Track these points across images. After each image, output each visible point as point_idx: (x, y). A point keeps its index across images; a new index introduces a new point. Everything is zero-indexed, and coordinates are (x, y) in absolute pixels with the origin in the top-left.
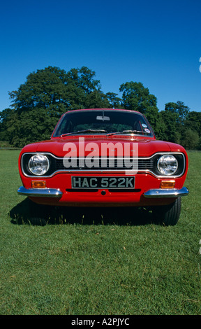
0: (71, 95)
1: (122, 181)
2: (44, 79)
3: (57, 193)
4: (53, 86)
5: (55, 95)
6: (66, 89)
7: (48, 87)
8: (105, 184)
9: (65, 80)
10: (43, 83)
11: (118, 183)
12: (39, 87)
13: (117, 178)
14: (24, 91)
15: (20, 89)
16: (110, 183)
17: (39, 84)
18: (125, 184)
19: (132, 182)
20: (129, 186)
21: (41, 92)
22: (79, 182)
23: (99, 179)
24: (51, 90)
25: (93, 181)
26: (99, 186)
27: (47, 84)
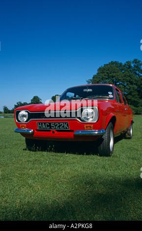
0: (127, 79)
1: (62, 125)
2: (108, 70)
3: (31, 132)
4: (114, 74)
5: (116, 80)
6: (123, 75)
7: (111, 75)
8: (53, 127)
9: (122, 70)
10: (107, 73)
11: (59, 126)
12: (105, 75)
13: (59, 123)
14: (96, 79)
15: (93, 78)
16: (56, 126)
17: (105, 74)
18: (63, 127)
19: (67, 125)
20: (66, 128)
21: (106, 79)
22: (41, 126)
23: (50, 124)
24: (113, 77)
25: (47, 125)
26: (51, 128)
27: (111, 73)
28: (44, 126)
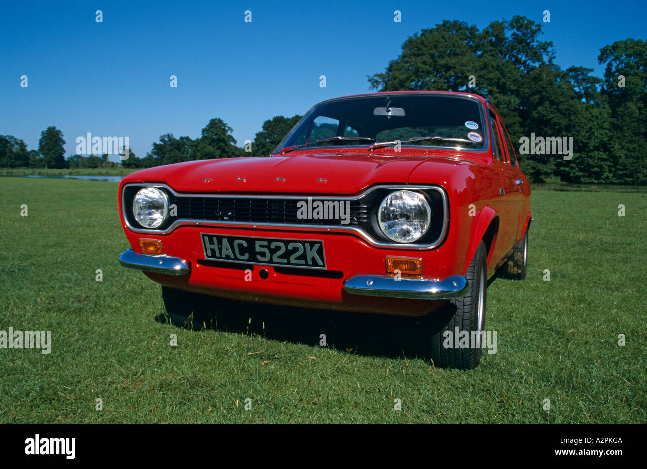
0: (491, 76)
1: (296, 249)
2: (436, 47)
3: (178, 267)
4: (453, 61)
5: (457, 77)
6: (478, 64)
7: (442, 62)
8: (263, 254)
9: (477, 48)
10: (432, 56)
11: (287, 254)
12: (424, 63)
13: (286, 243)
14: (397, 73)
15: (390, 69)
16: (272, 252)
17: (426, 58)
18: (303, 257)
20: (315, 263)
21: (428, 73)
22: (215, 247)
23: (251, 242)
24: (448, 68)
25: (240, 246)
26: (253, 258)
27: (441, 56)
28: (227, 250)
